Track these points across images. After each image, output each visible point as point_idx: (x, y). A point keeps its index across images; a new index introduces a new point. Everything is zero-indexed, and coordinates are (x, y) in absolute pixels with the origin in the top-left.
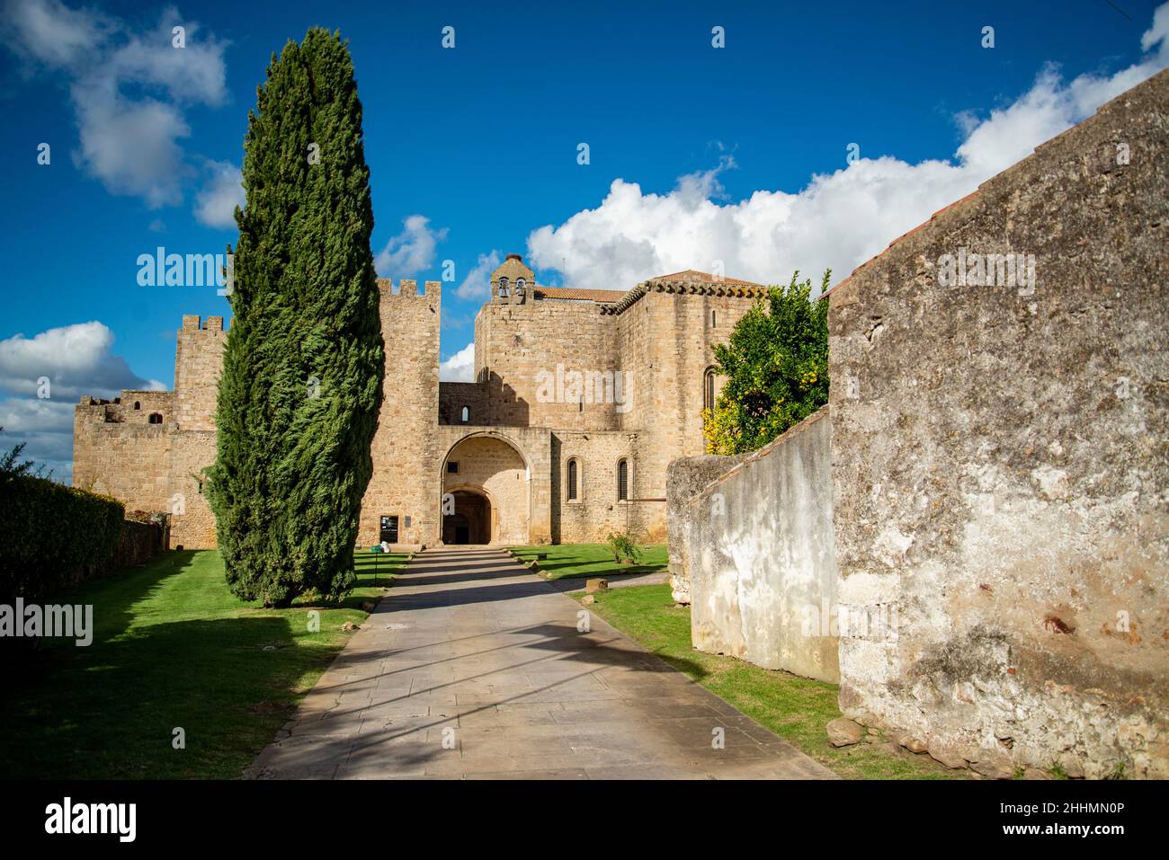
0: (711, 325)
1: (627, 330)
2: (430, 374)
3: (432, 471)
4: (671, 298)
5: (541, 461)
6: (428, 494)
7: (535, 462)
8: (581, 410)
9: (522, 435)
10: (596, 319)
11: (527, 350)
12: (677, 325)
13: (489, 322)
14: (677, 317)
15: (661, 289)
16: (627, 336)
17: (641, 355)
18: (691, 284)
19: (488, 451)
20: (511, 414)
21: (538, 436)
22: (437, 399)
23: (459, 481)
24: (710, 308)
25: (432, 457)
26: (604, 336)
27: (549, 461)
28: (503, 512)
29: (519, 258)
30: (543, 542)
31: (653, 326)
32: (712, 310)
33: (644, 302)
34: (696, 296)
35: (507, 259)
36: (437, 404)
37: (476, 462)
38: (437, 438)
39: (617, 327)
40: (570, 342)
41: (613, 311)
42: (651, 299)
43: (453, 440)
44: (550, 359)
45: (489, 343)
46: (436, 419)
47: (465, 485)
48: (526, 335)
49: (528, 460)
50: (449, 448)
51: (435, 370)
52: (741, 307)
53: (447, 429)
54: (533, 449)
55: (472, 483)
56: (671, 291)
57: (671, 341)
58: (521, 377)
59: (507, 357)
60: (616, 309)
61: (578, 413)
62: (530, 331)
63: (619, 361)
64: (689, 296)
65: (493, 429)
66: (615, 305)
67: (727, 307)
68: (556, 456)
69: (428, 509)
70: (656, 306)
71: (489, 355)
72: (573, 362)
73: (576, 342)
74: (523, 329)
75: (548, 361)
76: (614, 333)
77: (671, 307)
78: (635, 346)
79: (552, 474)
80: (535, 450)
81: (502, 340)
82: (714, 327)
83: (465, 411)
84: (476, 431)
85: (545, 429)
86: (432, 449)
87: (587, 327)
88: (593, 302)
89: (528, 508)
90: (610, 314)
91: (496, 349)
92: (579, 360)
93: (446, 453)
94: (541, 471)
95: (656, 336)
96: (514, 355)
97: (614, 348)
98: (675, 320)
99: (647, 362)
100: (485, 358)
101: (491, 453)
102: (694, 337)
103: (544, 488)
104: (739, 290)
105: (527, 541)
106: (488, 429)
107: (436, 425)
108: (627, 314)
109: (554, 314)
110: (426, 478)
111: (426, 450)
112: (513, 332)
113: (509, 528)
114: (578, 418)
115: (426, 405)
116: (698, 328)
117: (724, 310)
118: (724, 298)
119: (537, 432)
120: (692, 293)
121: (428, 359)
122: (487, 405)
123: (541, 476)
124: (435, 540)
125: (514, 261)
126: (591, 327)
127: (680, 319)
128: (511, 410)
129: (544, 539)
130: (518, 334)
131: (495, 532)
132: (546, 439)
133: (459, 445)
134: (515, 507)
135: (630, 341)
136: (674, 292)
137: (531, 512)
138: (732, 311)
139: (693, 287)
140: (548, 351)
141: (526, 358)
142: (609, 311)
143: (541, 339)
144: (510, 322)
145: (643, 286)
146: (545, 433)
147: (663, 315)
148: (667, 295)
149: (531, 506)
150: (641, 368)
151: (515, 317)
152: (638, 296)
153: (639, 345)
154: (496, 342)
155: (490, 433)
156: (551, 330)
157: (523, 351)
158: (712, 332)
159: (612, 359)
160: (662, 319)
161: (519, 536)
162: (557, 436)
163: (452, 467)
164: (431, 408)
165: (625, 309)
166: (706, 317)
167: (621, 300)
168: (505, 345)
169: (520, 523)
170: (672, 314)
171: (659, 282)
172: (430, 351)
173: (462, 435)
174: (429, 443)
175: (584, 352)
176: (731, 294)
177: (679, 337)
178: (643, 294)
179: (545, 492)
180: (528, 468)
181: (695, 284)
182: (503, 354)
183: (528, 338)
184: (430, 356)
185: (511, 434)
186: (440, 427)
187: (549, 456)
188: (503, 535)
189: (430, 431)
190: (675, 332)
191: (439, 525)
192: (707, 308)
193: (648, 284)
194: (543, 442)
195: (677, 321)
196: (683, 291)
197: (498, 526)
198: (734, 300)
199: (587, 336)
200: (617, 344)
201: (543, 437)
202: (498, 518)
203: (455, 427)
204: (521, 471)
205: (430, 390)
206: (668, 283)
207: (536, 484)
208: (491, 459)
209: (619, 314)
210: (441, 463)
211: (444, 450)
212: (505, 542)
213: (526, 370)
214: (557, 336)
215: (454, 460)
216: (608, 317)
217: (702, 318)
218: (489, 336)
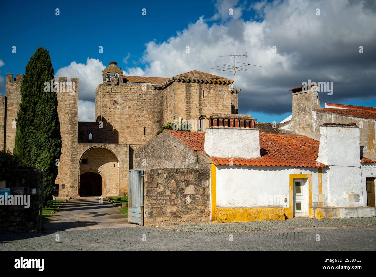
0: (202, 97)
1: (166, 98)
2: (74, 120)
3: (75, 164)
4: (184, 85)
5: (125, 159)
6: (73, 174)
7: (122, 159)
8: (145, 134)
9: (116, 147)
10: (152, 92)
11: (119, 107)
12: (187, 97)
13: (102, 94)
14: (187, 94)
15: (179, 81)
16: (166, 101)
17: (171, 110)
18: (193, 78)
19: (101, 154)
20: (112, 136)
21: (123, 147)
22: (77, 131)
23: (87, 168)
24: (202, 89)
25: (75, 157)
26: (156, 100)
27: (128, 159)
28: (107, 182)
29: (116, 64)
30: (125, 195)
31: (176, 98)
32: (203, 90)
33: (172, 86)
34: (196, 84)
35: (110, 64)
36: (77, 134)
37: (95, 159)
38: (77, 149)
39: (162, 96)
40: (140, 103)
41: (160, 89)
42: (175, 85)
43: (84, 150)
44: (130, 111)
45: (102, 103)
46: (76, 140)
47: (90, 169)
48: (120, 99)
49: (119, 159)
50: (82, 153)
51: (76, 118)
52: (216, 89)
53: (82, 145)
54: (121, 153)
55: (94, 169)
56: (184, 82)
57: (184, 104)
58: (117, 119)
59: (110, 110)
60: (161, 88)
61: (143, 136)
62: (121, 98)
63: (163, 112)
64: (192, 84)
65: (102, 144)
66: (160, 86)
67: (210, 89)
68: (131, 156)
69: (73, 180)
70: (177, 89)
71: (102, 109)
72: (141, 112)
73: (143, 103)
74: (118, 97)
75: (129, 112)
76: (160, 99)
77: (184, 89)
78: (168, 106)
79: (129, 165)
80: (122, 154)
81: (108, 102)
82: (204, 98)
83: (91, 135)
84: (95, 145)
85: (127, 144)
86: (75, 154)
87: (147, 96)
88: (151, 84)
89: (119, 180)
90: (158, 90)
91: (105, 106)
92: (144, 111)
93: (81, 155)
94: (124, 163)
95: (177, 102)
96: (114, 109)
97: (160, 106)
98: (186, 95)
99: (173, 114)
100: (100, 110)
101: (102, 155)
102: (194, 102)
103: (126, 171)
104: (215, 81)
105: (118, 194)
106: (101, 145)
107: (76, 143)
108: (165, 91)
109: (132, 90)
110: (72, 167)
111: (72, 154)
112: (113, 98)
113: (110, 189)
114: (143, 138)
115: (72, 134)
116: (196, 98)
117: (208, 90)
118: (208, 85)
119: (123, 146)
120: (194, 83)
121: (73, 113)
122: (101, 132)
123: (124, 166)
124: (76, 194)
125: (113, 65)
126: (150, 96)
127: (188, 94)
128: (112, 134)
129: (125, 193)
130: (115, 99)
131: (104, 191)
132: (127, 149)
133: (87, 152)
134: (113, 180)
135: (167, 103)
136: (185, 82)
137: (120, 182)
138: (212, 91)
139: (194, 80)
140: (130, 107)
141: (119, 110)
142: (158, 89)
143: (126, 102)
144: (112, 94)
145: (171, 79)
146: (127, 146)
147: (180, 93)
148: (182, 83)
149: (120, 179)
150: (171, 116)
151: (114, 91)
152: (170, 84)
153: (170, 106)
154: (105, 103)
155: (102, 146)
156: (131, 97)
157: (118, 107)
158: (202, 100)
159: (159, 111)
160: (180, 94)
161: (115, 192)
162: (132, 147)
163: (84, 162)
164: (74, 135)
165: (165, 88)
166: (200, 94)
167: (163, 84)
168: (109, 104)
169: (115, 187)
170: (185, 92)
171: (178, 77)
172: (73, 109)
173: (89, 147)
174: (74, 151)
175: (147, 108)
176: (212, 83)
177: (188, 102)
178: (171, 83)
179: (126, 172)
180: (119, 163)
181: (195, 78)
182: (108, 108)
183: (120, 101)
184: (74, 112)
185: (111, 147)
186: (79, 144)
187: (128, 156)
188: (107, 192)
189: (74, 146)
190: (186, 100)
191: (77, 188)
192: (200, 89)
193: (174, 79)
194: (126, 150)
195: (187, 96)
196: (190, 81)
197: (105, 188)
198: (213, 86)
199: (147, 100)
200: (162, 104)
201: (126, 148)
202: (105, 184)
203: (85, 144)
204: (116, 163)
205: (74, 127)
206: (183, 78)
207: (122, 169)
208: (102, 158)
209: (162, 90)
210: (79, 160)
211: (80, 154)
212: (108, 195)
213: (119, 116)
214: (134, 100)
215: (85, 158)
216: (157, 91)
217: (198, 94)
218: (102, 100)
